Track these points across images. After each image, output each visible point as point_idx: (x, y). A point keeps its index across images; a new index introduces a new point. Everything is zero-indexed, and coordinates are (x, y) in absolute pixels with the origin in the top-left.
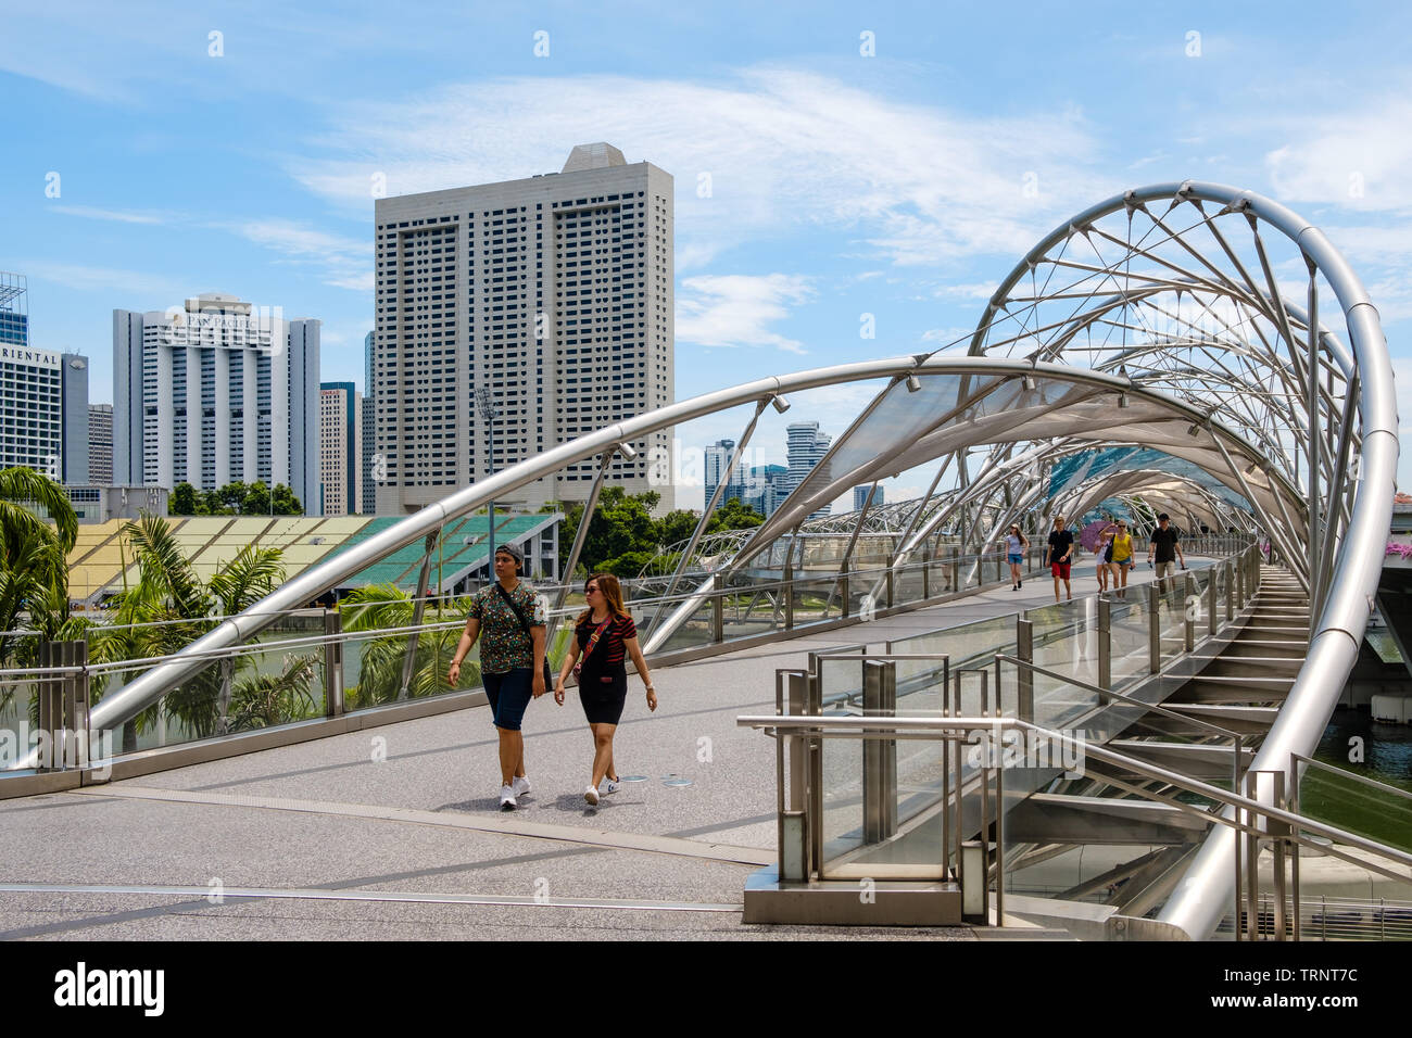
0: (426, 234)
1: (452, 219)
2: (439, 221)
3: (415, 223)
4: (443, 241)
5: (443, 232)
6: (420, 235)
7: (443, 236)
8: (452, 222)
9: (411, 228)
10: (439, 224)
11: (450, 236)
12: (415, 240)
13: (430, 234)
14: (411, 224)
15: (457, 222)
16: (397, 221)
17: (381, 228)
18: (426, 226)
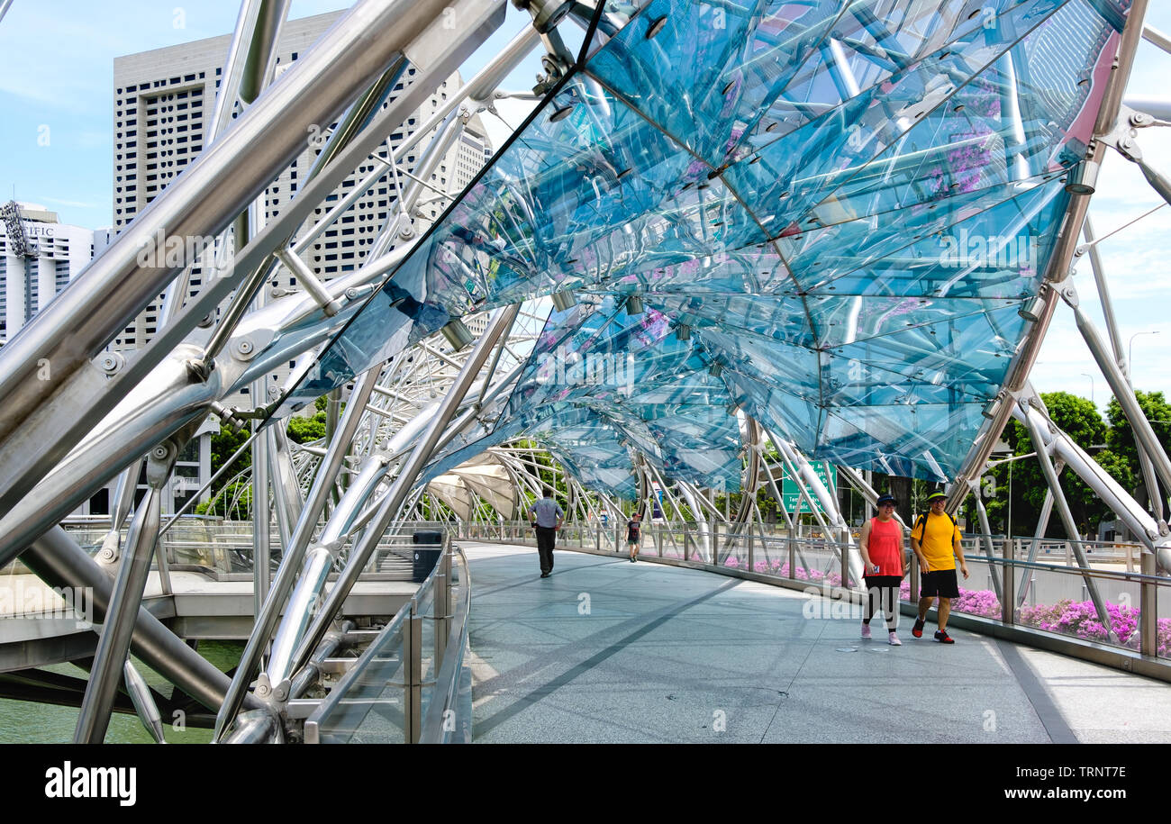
0: (171, 98)
1: (197, 76)
2: (183, 79)
3: (157, 84)
4: (190, 105)
5: (190, 94)
6: (164, 99)
7: (190, 99)
8: (198, 81)
9: (153, 90)
10: (183, 84)
11: (197, 98)
12: (159, 105)
13: (175, 97)
14: (152, 85)
15: (202, 81)
16: (137, 83)
17: (120, 91)
18: (169, 87)
